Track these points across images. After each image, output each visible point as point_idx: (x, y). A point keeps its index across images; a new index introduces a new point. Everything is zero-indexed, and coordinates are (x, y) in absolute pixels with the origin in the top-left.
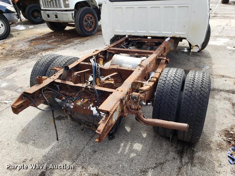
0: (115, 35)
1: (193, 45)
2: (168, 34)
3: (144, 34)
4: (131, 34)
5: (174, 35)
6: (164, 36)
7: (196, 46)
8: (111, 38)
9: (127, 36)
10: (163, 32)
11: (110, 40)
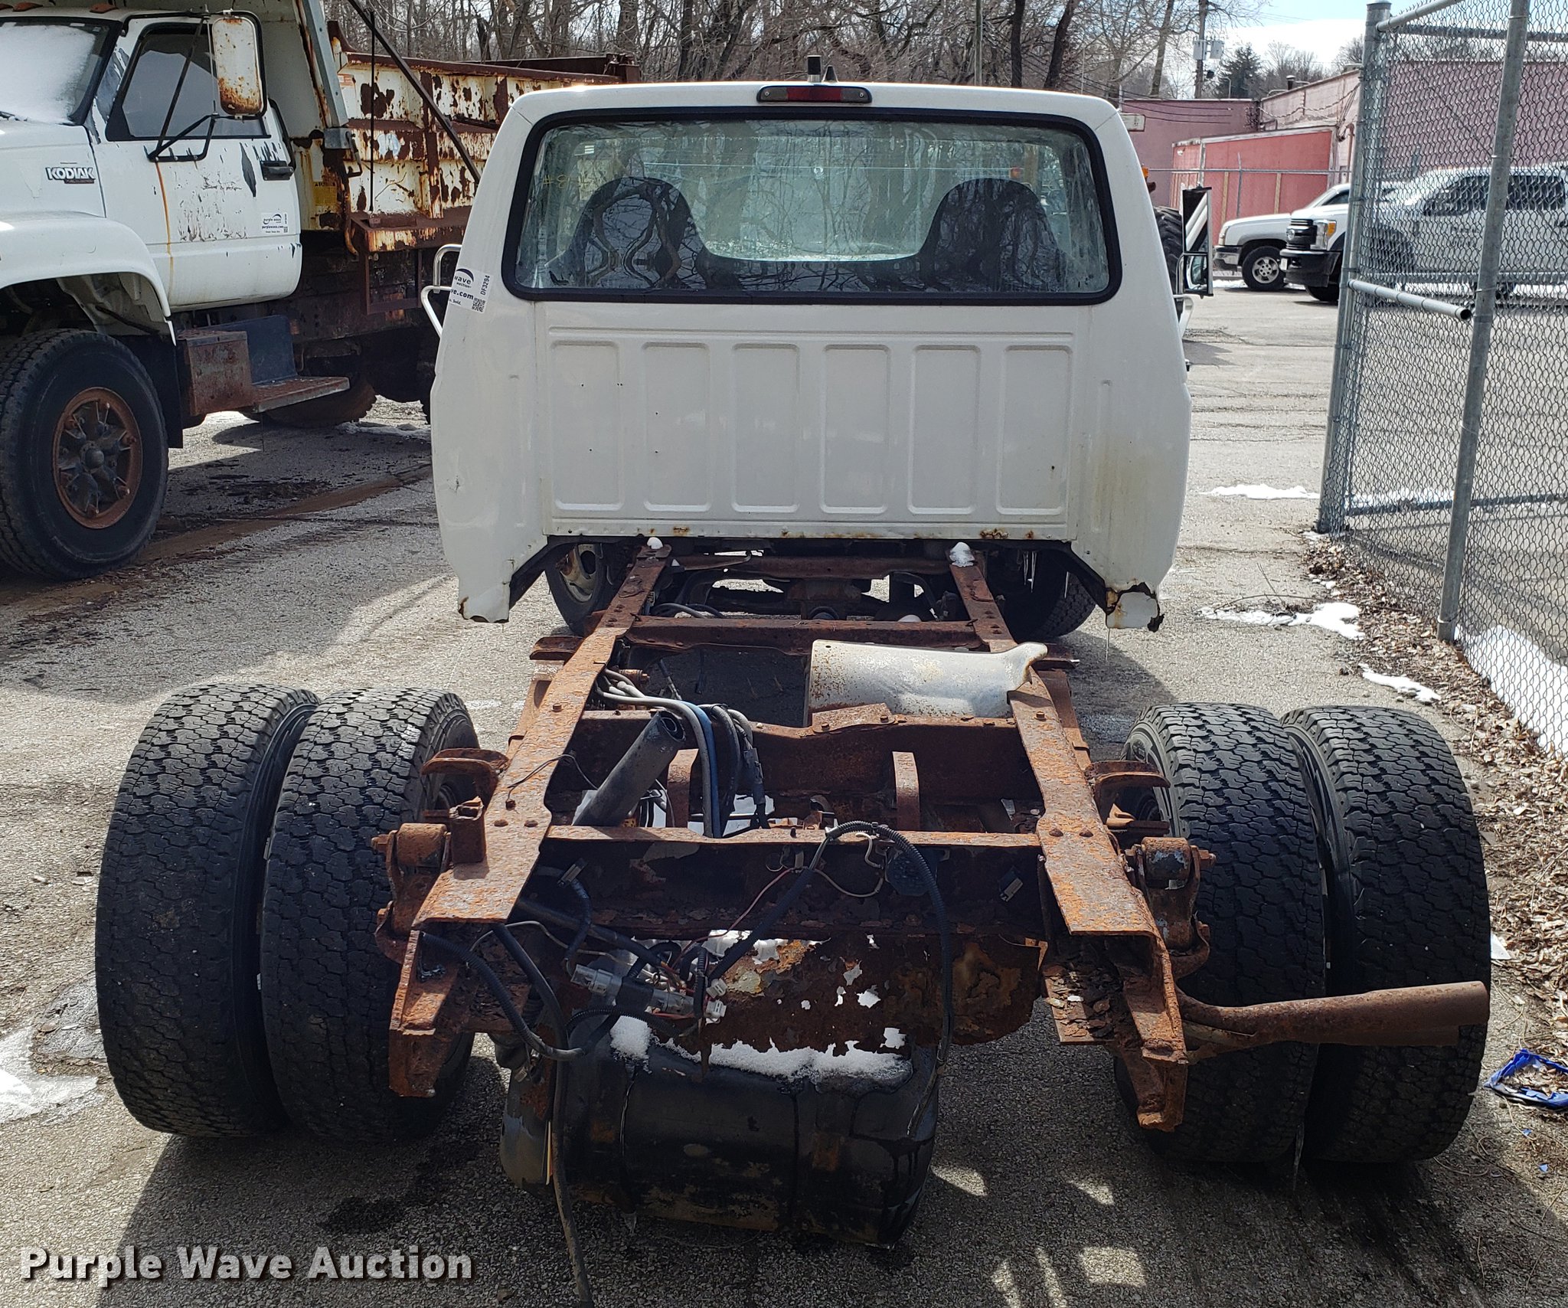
0: (551, 538)
1: (1118, 587)
2: (952, 520)
3: (785, 525)
4: (682, 524)
5: (989, 528)
6: (925, 535)
7: (1134, 589)
8: (519, 564)
9: (655, 543)
10: (914, 510)
11: (508, 579)
